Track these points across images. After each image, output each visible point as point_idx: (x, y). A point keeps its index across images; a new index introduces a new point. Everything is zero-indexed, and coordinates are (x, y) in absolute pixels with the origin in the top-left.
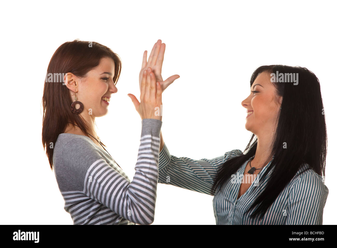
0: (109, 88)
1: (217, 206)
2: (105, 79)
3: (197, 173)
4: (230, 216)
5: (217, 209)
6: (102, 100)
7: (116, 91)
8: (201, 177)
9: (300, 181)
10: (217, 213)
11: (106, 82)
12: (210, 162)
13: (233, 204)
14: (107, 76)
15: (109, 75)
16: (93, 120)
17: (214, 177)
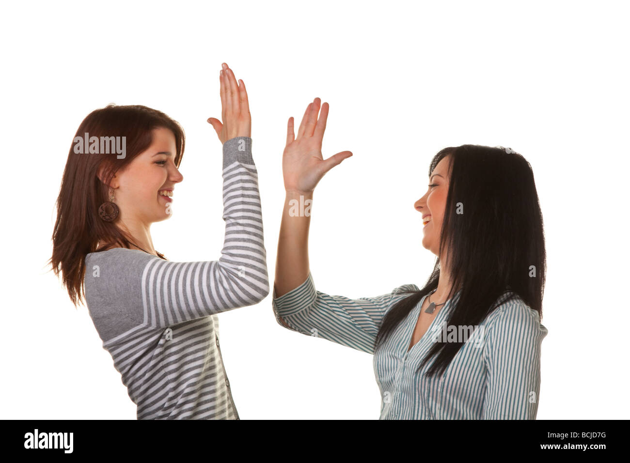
0: (169, 176)
1: (379, 366)
2: (161, 163)
3: (356, 321)
4: (397, 379)
5: (380, 372)
6: (160, 195)
7: (180, 179)
8: (363, 328)
9: (502, 316)
10: (380, 378)
11: (163, 167)
12: (373, 302)
13: (401, 361)
14: (164, 157)
15: (167, 155)
16: (146, 229)
17: (379, 321)
